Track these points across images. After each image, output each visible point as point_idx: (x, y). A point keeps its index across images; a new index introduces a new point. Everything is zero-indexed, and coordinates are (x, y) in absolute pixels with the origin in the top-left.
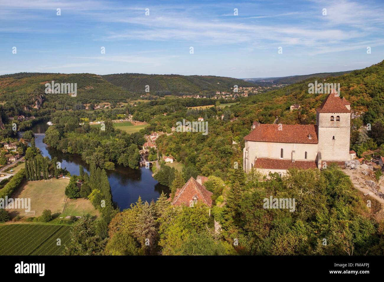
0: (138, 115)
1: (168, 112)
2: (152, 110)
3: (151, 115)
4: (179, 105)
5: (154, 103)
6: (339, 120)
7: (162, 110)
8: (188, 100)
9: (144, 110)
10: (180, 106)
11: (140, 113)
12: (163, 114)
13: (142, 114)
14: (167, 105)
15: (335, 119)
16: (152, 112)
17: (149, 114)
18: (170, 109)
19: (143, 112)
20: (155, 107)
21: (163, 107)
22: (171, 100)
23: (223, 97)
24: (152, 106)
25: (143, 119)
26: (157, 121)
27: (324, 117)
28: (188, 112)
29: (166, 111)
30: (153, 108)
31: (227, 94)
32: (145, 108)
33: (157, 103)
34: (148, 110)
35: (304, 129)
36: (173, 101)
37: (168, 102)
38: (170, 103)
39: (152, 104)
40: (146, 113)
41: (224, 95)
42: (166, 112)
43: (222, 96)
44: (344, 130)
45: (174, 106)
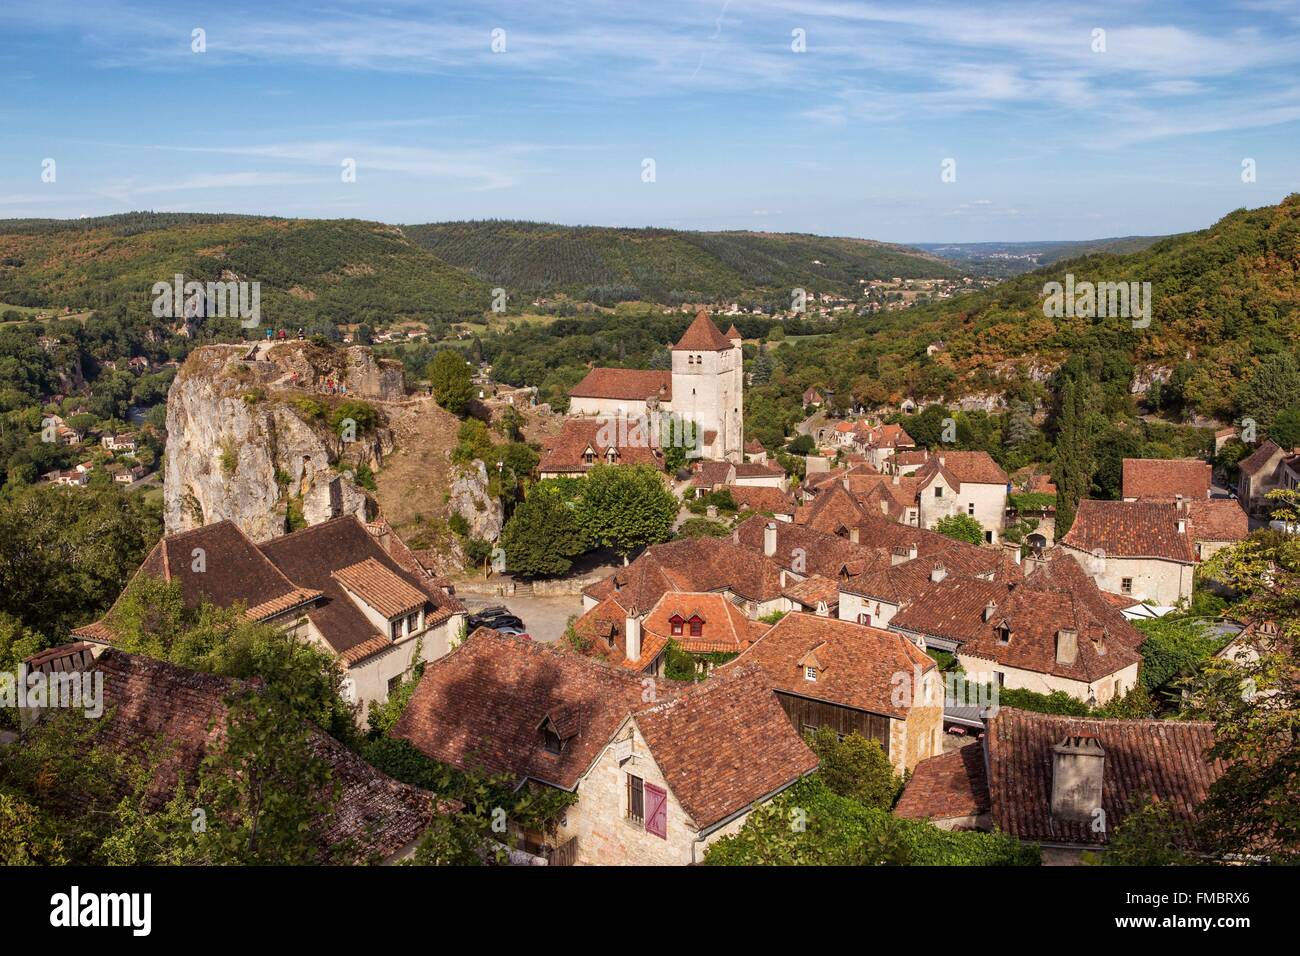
0: (506, 364)
1: (604, 358)
2: (552, 349)
3: (547, 366)
4: (639, 336)
5: (568, 328)
6: (700, 363)
7: (582, 352)
8: (677, 321)
9: (527, 349)
10: (645, 340)
11: (513, 360)
12: (585, 365)
13: (519, 363)
14: (602, 335)
15: (695, 361)
16: (551, 358)
17: (543, 364)
18: (609, 349)
19: (522, 356)
20: (563, 342)
21: (586, 342)
22: (620, 319)
23: (822, 311)
24: (556, 338)
25: (523, 378)
26: (554, 386)
27: (680, 356)
28: (654, 359)
29: (596, 353)
30: (557, 341)
31: (838, 304)
32: (532, 344)
33: (575, 328)
34: (541, 351)
35: (659, 377)
36: (628, 323)
37: (613, 326)
38: (615, 328)
39: (559, 330)
40: (532, 360)
41: (826, 307)
42: (597, 357)
43: (817, 310)
44: (708, 378)
45: (626, 338)
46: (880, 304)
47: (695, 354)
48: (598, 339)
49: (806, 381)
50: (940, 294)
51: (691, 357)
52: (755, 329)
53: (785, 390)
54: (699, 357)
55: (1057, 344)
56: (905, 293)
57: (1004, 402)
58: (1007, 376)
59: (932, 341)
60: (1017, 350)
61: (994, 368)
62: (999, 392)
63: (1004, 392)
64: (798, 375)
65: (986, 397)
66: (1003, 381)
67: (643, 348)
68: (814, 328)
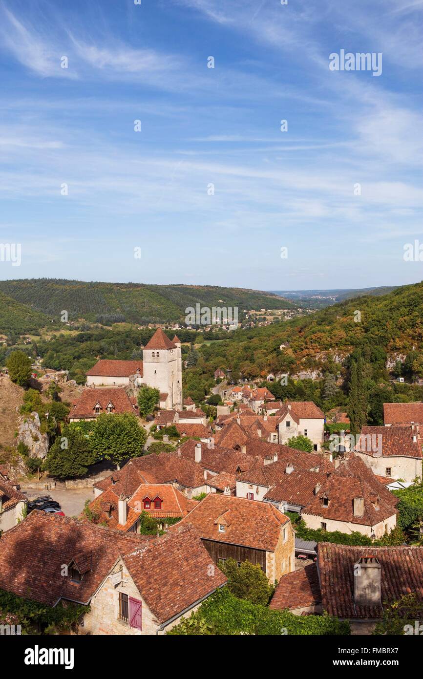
0: (51, 358)
1: (105, 354)
2: (77, 349)
3: (74, 358)
4: (125, 342)
5: (85, 338)
6: (158, 356)
7: (94, 350)
8: (146, 333)
9: (63, 349)
10: (128, 344)
11: (55, 355)
12: (95, 358)
13: (58, 357)
14: (105, 341)
15: (156, 355)
16: (76, 354)
17: (72, 357)
18: (108, 349)
19: (60, 353)
20: (83, 345)
21: (96, 345)
22: (115, 332)
23: (224, 327)
24: (79, 343)
25: (60, 366)
26: (78, 369)
27: (147, 353)
28: (133, 354)
29: (101, 351)
30: (80, 345)
32: (66, 346)
33: (90, 338)
34: (71, 350)
35: (136, 364)
36: (119, 335)
38: (112, 337)
39: (81, 339)
40: (66, 355)
42: (102, 354)
43: (221, 326)
44: (163, 364)
45: (118, 343)
46: (255, 323)
47: (156, 351)
48: (103, 343)
49: (217, 365)
50: (286, 317)
51: (153, 353)
52: (188, 337)
53: (205, 370)
54: (158, 353)
55: (347, 343)
56: (268, 317)
57: (321, 374)
58: (322, 360)
59: (282, 343)
60: (327, 346)
61: (315, 356)
62: (318, 369)
63: (321, 369)
64: (211, 362)
65: (312, 372)
66: (320, 363)
67: (127, 348)
68: (220, 336)
